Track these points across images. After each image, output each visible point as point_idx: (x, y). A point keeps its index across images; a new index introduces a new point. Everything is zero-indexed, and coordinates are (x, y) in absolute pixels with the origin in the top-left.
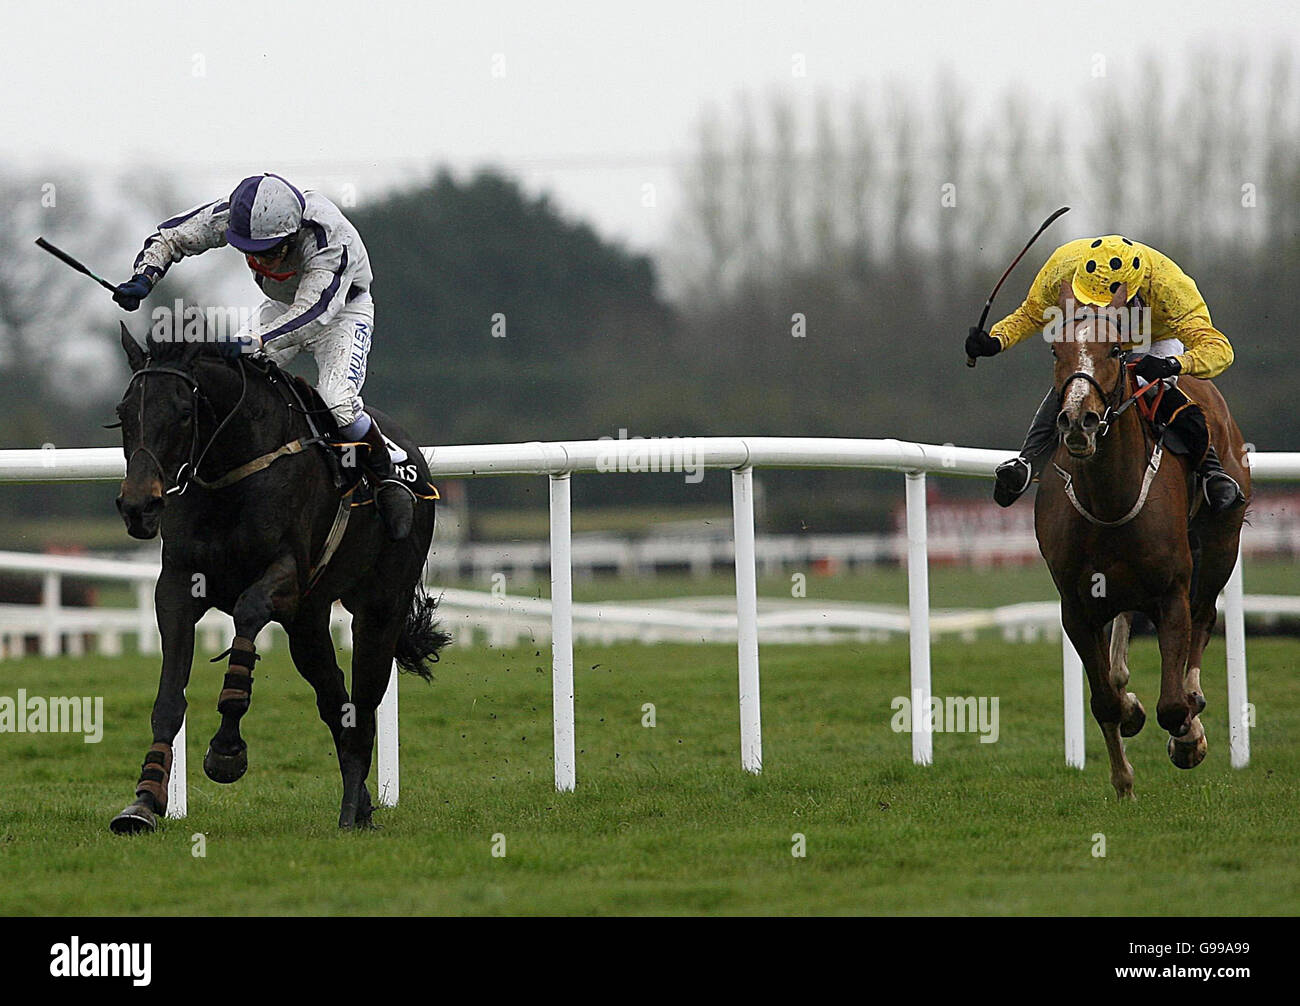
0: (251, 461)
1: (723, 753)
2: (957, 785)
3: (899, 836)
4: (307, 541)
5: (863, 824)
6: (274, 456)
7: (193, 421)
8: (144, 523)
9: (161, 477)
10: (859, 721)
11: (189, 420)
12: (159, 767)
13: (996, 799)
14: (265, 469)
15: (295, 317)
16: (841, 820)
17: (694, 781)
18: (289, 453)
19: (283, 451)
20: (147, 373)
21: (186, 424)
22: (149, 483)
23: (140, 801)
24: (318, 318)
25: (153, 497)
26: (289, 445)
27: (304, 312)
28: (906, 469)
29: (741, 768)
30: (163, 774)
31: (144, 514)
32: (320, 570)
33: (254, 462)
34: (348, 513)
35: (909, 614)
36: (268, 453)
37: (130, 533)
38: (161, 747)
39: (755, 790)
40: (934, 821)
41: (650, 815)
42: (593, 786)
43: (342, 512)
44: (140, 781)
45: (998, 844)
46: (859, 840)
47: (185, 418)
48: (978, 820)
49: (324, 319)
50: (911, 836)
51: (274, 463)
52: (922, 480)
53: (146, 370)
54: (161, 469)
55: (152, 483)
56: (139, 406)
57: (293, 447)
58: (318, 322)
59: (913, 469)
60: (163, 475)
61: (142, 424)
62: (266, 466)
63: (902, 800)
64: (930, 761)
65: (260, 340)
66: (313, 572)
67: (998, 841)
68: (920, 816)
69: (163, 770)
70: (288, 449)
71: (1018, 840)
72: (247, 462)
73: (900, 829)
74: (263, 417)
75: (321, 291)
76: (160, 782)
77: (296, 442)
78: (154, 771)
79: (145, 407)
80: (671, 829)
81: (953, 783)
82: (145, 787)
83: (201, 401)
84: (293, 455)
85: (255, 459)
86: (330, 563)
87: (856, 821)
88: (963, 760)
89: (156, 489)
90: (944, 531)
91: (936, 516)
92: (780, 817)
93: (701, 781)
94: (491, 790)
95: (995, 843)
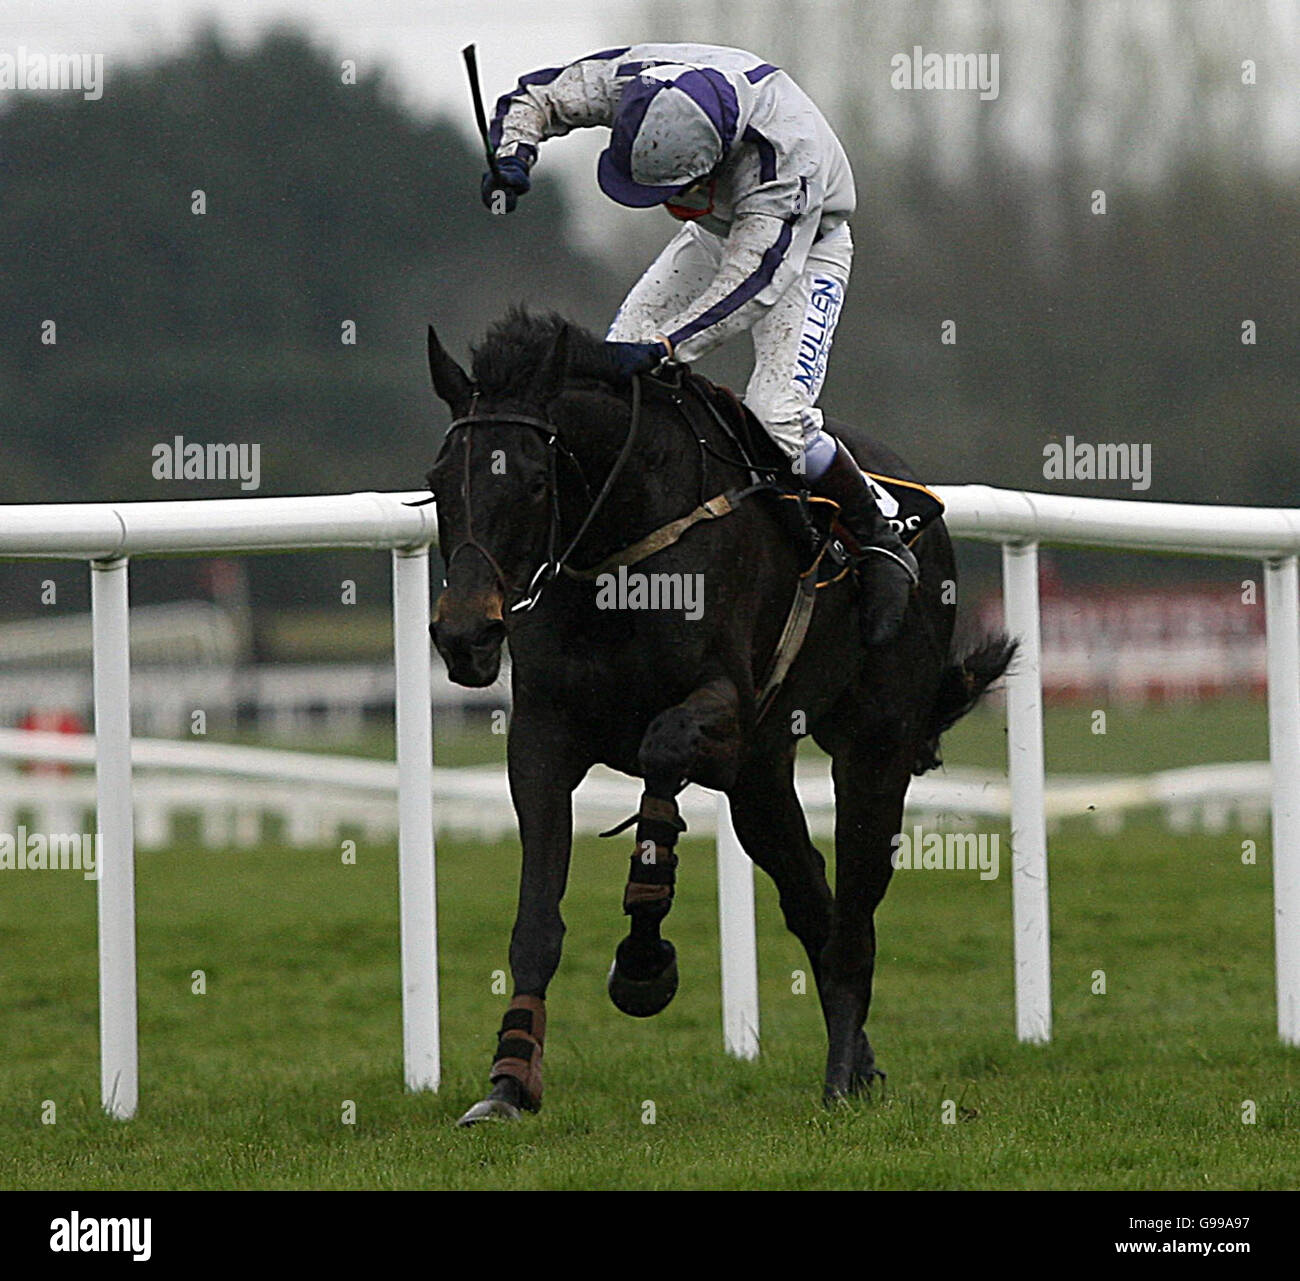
0: (648, 534)
1: (692, 1025)
2: (1093, 1077)
3: (996, 1164)
4: (746, 652)
5: (933, 1146)
6: (684, 524)
7: (549, 493)
8: (475, 661)
9: (500, 588)
10: (924, 968)
11: (544, 490)
12: (523, 1035)
13: (1161, 1102)
14: (671, 545)
15: (719, 299)
16: (895, 1137)
17: (642, 1072)
18: (711, 516)
19: (700, 514)
20: (473, 424)
21: (540, 497)
22: (482, 598)
23: (498, 1092)
24: (757, 297)
25: (489, 621)
26: (708, 504)
27: (734, 288)
28: (1005, 538)
29: (723, 1050)
30: (532, 1045)
31: (473, 647)
32: (771, 692)
33: (652, 537)
34: (811, 600)
35: (1008, 784)
36: (674, 520)
37: (452, 678)
38: (525, 1002)
39: (748, 1089)
40: (1054, 1140)
41: (568, 1132)
42: (470, 1082)
43: (801, 601)
44: (496, 1059)
45: (1164, 1177)
46: (928, 1173)
47: (537, 488)
48: (1131, 1136)
49: (765, 297)
50: (1016, 1165)
51: (683, 537)
52: (1030, 557)
53: (471, 418)
54: (500, 573)
55: (486, 598)
56: (461, 472)
57: (716, 506)
58: (758, 303)
59: (1016, 538)
60: (504, 585)
61: (467, 502)
62: (672, 540)
63: (1000, 1103)
64: (1047, 1037)
65: (667, 344)
66: (760, 696)
67: (1164, 1172)
68: (1030, 1130)
69: (533, 1040)
70: (708, 510)
71: (1198, 1170)
72: (643, 537)
73: (997, 1152)
74: (664, 463)
75: (762, 251)
76: (529, 1060)
77: (722, 498)
78: (517, 1041)
79: (472, 475)
80: (604, 1155)
81: (1085, 1074)
82: (505, 1070)
83: (560, 456)
84: (716, 518)
85: (653, 531)
86: (785, 681)
87: (921, 1139)
88: (1102, 1034)
89: (492, 608)
90: (1063, 641)
91: (1053, 617)
92: (791, 1134)
93: (657, 1073)
94: (295, 1090)
95: (1159, 1175)
